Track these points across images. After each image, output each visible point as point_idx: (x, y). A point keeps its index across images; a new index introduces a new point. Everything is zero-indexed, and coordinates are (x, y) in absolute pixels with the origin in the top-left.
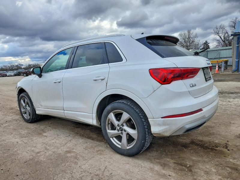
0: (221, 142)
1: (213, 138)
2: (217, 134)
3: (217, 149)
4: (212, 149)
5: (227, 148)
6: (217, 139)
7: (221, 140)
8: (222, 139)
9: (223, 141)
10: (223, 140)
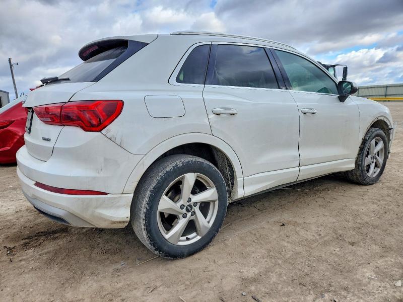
0: (22, 256)
1: (40, 255)
2: (40, 268)
3: (24, 241)
4: (29, 237)
5: (10, 249)
6: (32, 256)
7: (24, 258)
8: (23, 263)
9: (20, 259)
10: (21, 261)
